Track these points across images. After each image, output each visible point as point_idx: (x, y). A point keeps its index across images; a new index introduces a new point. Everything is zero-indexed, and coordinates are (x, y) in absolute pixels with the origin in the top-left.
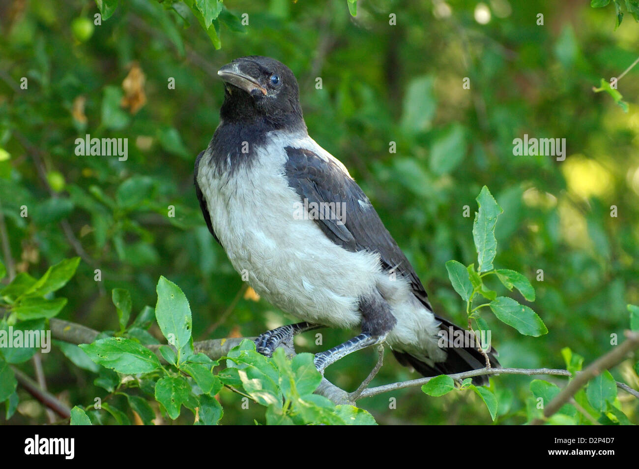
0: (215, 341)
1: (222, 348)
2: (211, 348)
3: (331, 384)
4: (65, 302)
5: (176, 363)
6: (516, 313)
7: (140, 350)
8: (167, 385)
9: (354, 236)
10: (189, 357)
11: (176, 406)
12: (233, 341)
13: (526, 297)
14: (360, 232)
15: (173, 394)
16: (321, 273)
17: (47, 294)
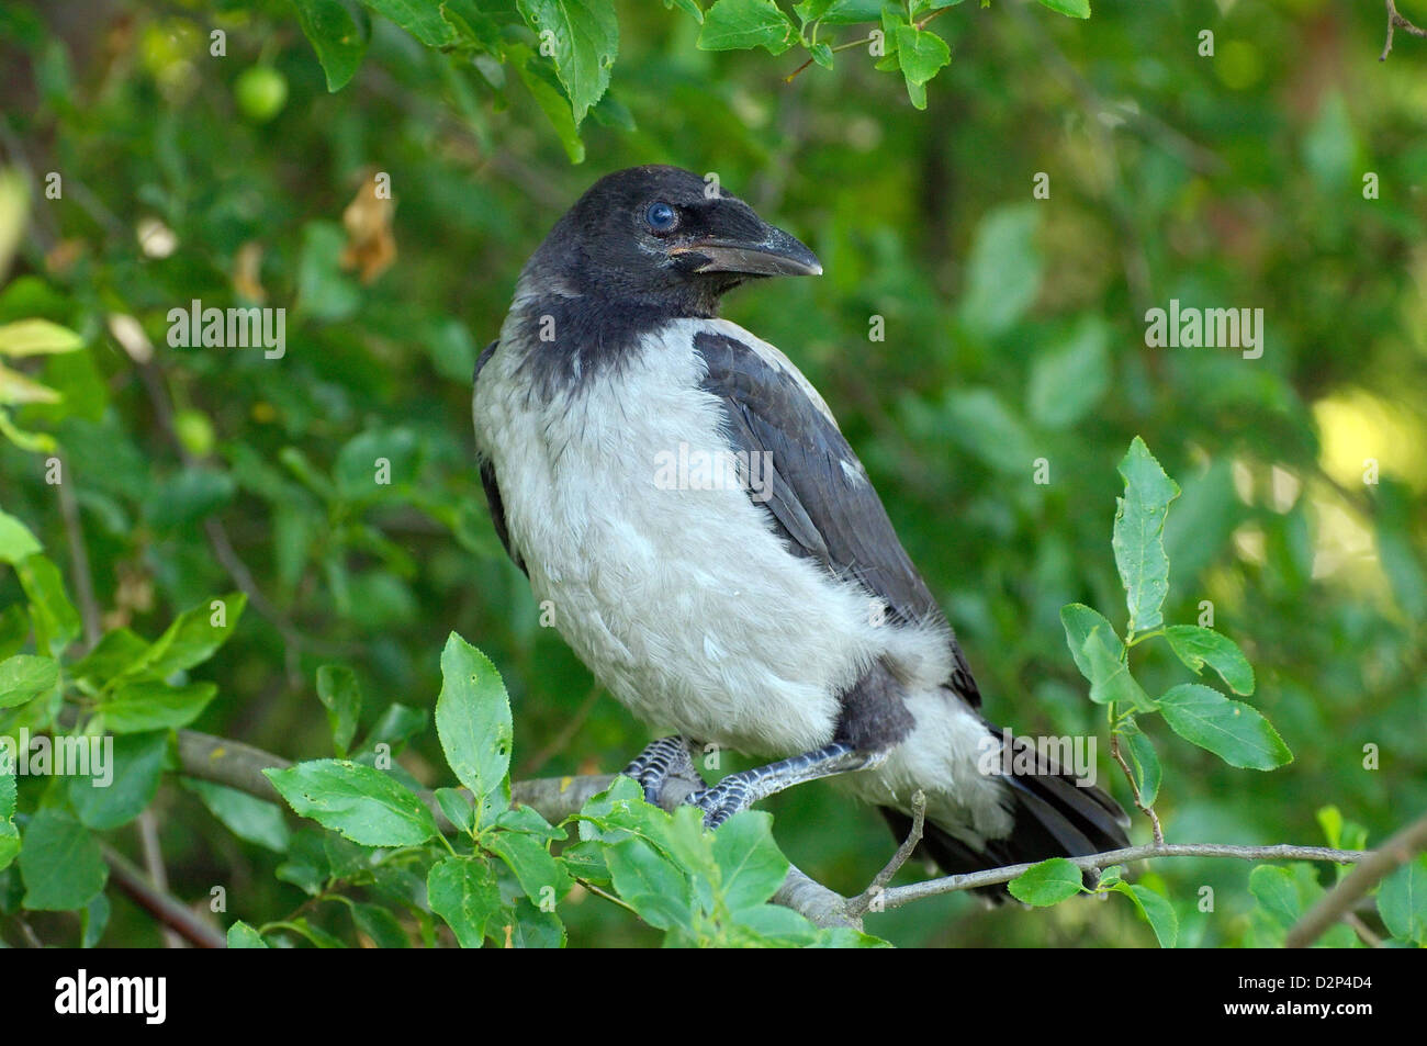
0: (548, 782)
1: (563, 798)
2: (539, 799)
3: (809, 879)
4: (211, 691)
5: (472, 828)
6: (1221, 720)
7: (395, 794)
8: (453, 877)
9: (826, 541)
10: (500, 815)
11: (474, 925)
12: (588, 783)
13: (1234, 686)
14: (841, 532)
15: (467, 897)
16: (747, 626)
17: (174, 675)
